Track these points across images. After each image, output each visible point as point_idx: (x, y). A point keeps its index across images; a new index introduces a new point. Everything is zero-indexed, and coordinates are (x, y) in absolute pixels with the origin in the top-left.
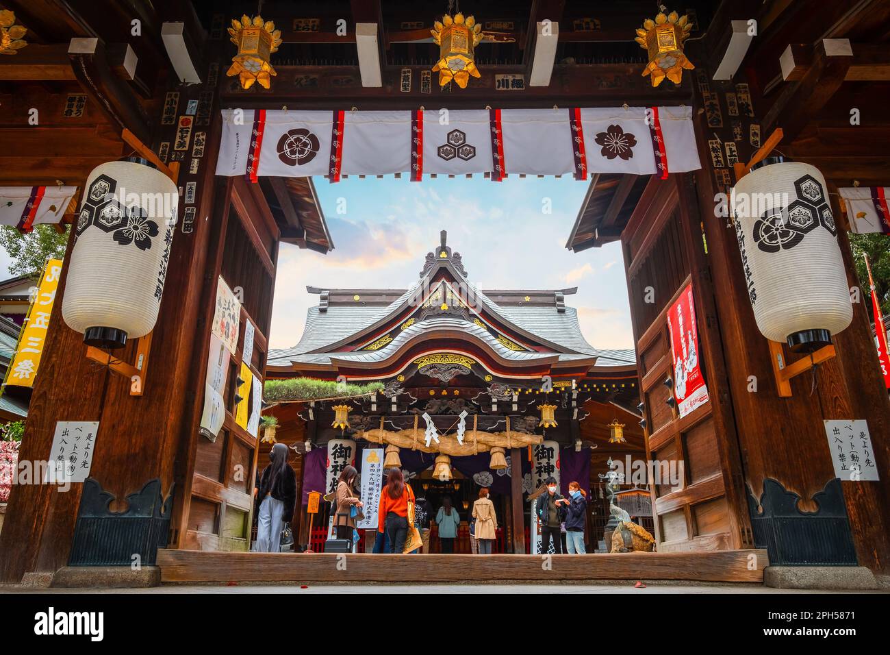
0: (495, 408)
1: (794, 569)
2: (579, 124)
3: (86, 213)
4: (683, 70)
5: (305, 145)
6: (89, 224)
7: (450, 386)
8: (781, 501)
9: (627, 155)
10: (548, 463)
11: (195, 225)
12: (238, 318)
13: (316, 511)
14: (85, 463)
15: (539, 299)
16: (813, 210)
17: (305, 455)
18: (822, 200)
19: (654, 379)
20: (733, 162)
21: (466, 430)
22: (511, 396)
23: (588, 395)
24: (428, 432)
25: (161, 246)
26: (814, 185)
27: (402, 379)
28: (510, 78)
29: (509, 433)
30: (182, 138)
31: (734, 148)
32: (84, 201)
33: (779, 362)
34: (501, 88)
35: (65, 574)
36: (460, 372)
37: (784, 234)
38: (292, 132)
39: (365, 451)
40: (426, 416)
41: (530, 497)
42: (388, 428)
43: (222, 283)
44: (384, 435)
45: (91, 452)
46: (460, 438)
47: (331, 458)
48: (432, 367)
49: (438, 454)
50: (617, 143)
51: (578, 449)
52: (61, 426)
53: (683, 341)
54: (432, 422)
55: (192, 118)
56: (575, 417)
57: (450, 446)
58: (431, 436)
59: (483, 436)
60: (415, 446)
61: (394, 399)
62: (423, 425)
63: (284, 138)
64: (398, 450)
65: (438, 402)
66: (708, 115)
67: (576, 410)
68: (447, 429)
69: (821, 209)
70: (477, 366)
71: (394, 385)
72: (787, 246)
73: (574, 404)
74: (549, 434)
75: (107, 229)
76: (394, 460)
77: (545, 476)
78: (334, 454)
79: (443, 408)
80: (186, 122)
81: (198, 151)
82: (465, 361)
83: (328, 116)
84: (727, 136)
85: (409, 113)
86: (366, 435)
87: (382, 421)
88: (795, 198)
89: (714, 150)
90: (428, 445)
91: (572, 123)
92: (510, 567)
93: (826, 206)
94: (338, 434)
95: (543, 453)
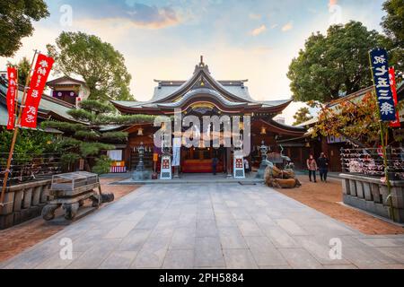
13: (157, 160)
15: (235, 84)
27: (186, 113)
36: (209, 110)
39: (174, 139)
41: (233, 154)
48: (198, 108)
70: (215, 108)
82: (210, 106)
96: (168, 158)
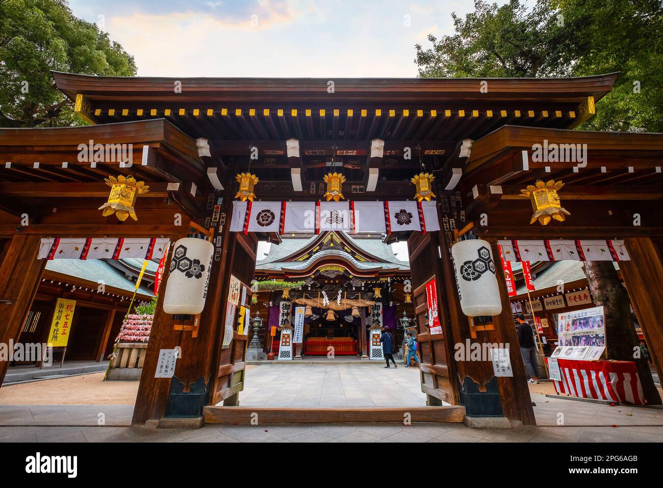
0: (354, 289)
1: (476, 419)
2: (388, 209)
3: (173, 262)
4: (431, 196)
5: (269, 217)
6: (175, 268)
7: (334, 279)
8: (471, 387)
9: (408, 222)
10: (378, 312)
11: (221, 257)
12: (239, 289)
13: (275, 335)
14: (172, 369)
15: (374, 236)
16: (485, 263)
17: (270, 307)
18: (489, 257)
19: (420, 311)
20: (453, 228)
21: (341, 298)
22: (361, 284)
23: (396, 281)
24: (324, 299)
25: (206, 274)
26: (486, 251)
27: (313, 277)
28: (358, 187)
29: (360, 300)
30: (215, 215)
31: (454, 222)
32: (173, 257)
33: (472, 323)
34: (354, 192)
35: (164, 422)
36: (339, 273)
37: (473, 274)
38: (263, 211)
39: (296, 308)
40: (323, 292)
41: (369, 329)
42: (307, 298)
43: (232, 277)
44: (305, 301)
45: (175, 363)
46: (339, 302)
47: (281, 310)
48: (326, 271)
49: (328, 309)
50: (403, 218)
51: (391, 305)
52: (162, 351)
53: (432, 302)
54: (326, 296)
55: (220, 206)
56: (390, 291)
57: (333, 306)
58: (326, 301)
59: (349, 302)
60: (319, 306)
61: (310, 285)
62: (322, 296)
63: (260, 214)
64: (311, 307)
65: (329, 286)
66: (443, 206)
67: (390, 288)
68: (332, 298)
69: (489, 262)
70: (346, 271)
71: (310, 279)
72: (475, 279)
73: (389, 285)
74: (378, 300)
75: (183, 271)
76: (309, 312)
77: (376, 318)
78: (283, 308)
79: (331, 289)
80: (218, 208)
81: (222, 222)
82: (341, 269)
83: (279, 204)
84: (451, 216)
85: (315, 202)
86: (297, 301)
87: (304, 294)
88: (478, 257)
89: (445, 223)
90: (324, 305)
91: (385, 208)
92: (355, 416)
93: (491, 260)
94: (284, 300)
95: (375, 308)
96: (289, 332)
